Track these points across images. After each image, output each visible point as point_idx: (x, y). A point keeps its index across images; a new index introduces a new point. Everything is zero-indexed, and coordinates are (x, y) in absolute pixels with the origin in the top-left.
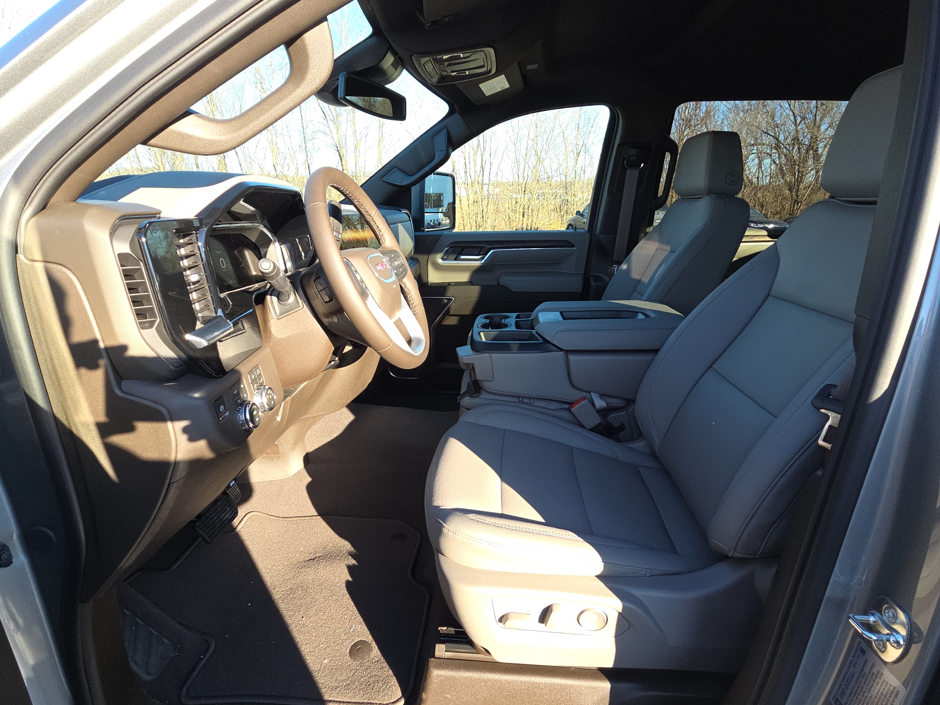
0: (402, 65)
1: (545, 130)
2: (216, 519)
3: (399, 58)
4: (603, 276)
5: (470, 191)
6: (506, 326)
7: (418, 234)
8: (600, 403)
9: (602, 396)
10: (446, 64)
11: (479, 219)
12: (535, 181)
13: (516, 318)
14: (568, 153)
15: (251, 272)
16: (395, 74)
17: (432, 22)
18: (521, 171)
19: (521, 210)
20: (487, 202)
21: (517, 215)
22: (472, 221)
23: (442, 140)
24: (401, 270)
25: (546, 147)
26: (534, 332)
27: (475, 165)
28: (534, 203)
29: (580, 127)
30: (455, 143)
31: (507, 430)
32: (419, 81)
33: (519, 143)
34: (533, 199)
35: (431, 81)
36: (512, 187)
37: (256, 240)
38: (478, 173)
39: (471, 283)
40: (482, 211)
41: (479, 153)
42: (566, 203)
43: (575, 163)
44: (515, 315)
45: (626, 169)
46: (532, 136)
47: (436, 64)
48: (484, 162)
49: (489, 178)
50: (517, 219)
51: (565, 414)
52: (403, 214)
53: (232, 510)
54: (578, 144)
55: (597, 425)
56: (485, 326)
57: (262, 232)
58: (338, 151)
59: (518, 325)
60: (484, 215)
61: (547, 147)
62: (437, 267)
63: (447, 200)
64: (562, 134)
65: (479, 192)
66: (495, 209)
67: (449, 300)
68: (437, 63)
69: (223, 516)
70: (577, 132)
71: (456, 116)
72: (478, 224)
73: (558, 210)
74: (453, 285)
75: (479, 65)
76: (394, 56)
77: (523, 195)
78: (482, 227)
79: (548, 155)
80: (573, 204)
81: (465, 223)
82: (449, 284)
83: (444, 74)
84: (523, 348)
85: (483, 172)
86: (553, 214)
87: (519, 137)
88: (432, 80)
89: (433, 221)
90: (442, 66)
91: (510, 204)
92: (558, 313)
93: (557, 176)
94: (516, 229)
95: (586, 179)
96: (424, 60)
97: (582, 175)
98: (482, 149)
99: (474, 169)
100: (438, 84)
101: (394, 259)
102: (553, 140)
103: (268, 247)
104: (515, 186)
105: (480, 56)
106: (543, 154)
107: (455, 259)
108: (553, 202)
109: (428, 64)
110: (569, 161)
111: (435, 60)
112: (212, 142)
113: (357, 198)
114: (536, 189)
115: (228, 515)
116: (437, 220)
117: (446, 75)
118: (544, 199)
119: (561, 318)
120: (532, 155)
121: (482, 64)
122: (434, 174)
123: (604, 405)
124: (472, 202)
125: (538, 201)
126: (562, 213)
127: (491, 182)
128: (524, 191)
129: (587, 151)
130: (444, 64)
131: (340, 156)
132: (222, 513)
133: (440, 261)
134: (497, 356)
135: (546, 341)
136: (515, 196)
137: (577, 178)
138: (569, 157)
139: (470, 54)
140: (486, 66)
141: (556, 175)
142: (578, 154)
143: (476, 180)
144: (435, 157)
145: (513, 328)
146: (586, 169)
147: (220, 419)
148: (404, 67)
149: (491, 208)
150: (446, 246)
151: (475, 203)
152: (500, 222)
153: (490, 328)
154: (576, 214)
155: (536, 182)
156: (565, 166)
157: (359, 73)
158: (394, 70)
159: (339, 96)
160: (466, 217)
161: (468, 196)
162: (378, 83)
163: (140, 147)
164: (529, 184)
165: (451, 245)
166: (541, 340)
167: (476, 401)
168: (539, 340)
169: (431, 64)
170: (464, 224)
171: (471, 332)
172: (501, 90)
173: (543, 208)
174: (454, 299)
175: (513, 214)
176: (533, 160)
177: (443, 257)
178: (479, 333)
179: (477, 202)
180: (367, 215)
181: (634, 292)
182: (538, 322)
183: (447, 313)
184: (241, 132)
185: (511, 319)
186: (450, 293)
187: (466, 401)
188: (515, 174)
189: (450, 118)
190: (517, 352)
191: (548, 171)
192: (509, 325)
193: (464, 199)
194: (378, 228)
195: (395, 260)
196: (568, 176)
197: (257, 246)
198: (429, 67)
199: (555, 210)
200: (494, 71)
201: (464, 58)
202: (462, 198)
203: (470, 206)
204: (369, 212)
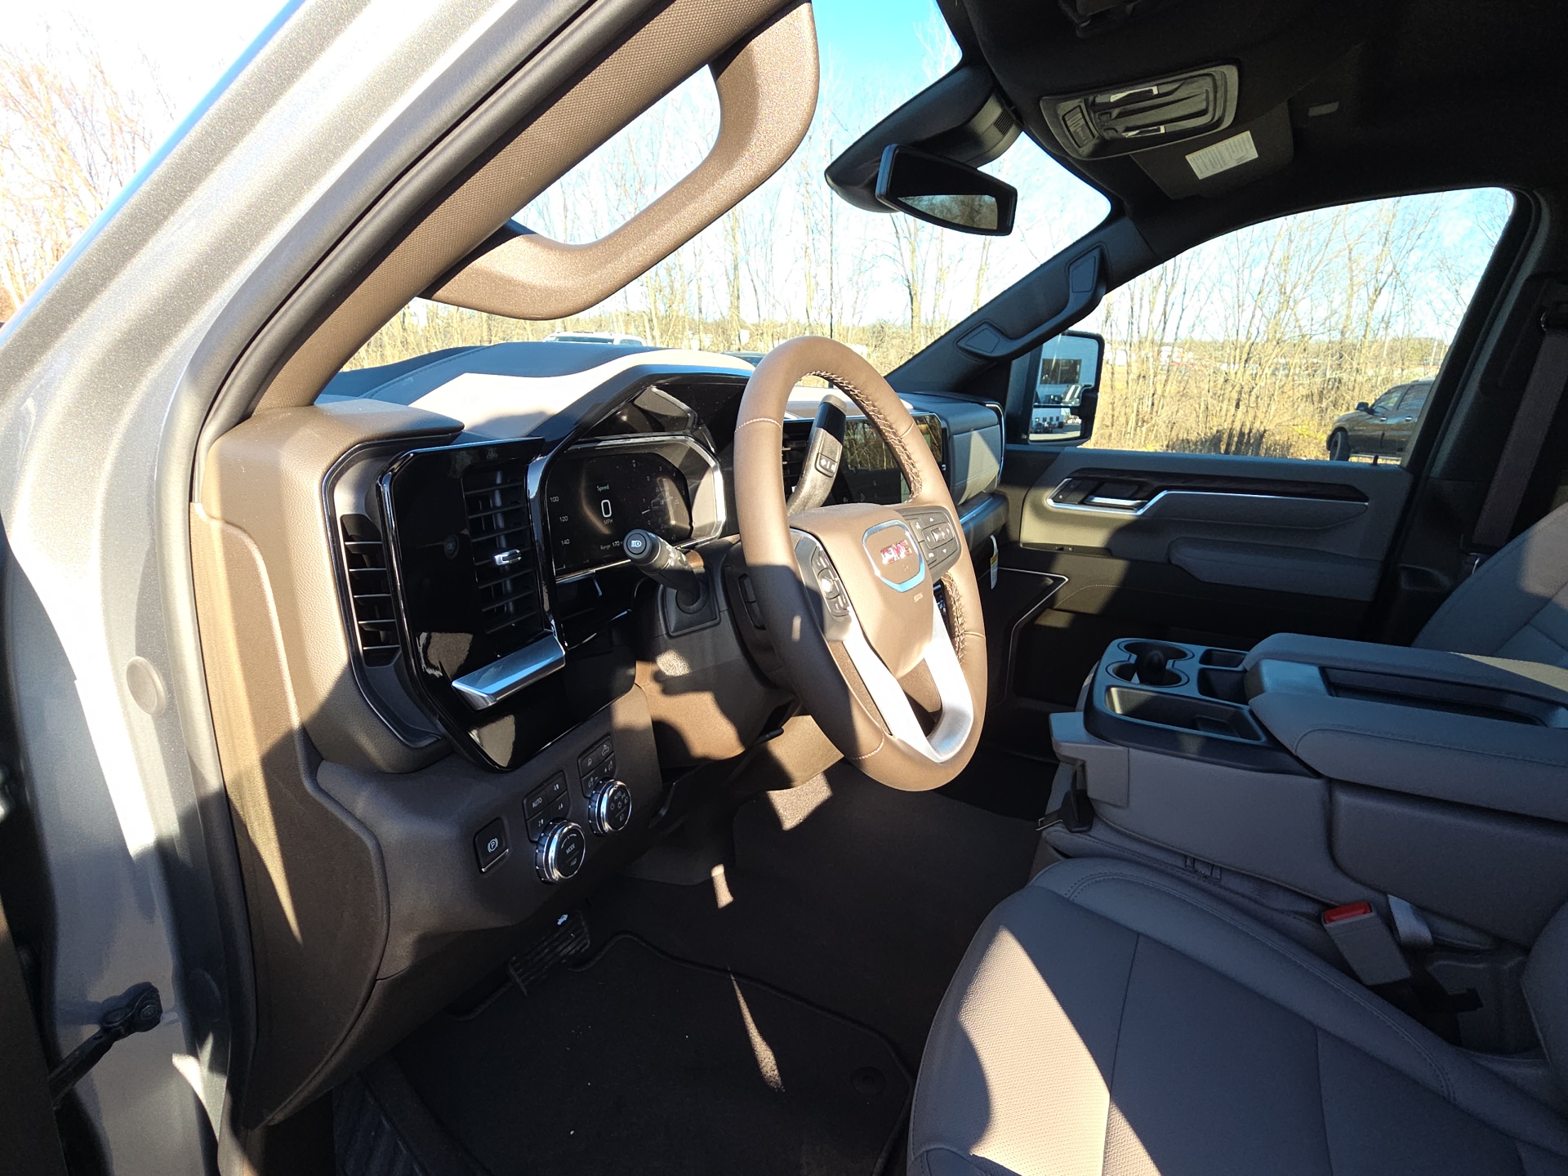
0: (1018, 125)
1: (1309, 245)
2: (548, 953)
3: (1016, 112)
4: (1436, 573)
5: (1134, 357)
6: (1175, 679)
7: (1012, 447)
8: (1409, 924)
9: (1422, 910)
10: (1115, 112)
11: (1146, 408)
12: (1272, 341)
13: (1201, 662)
14: (1355, 289)
15: (669, 519)
16: (1001, 143)
17: (1094, 17)
18: (1245, 322)
19: (1235, 396)
20: (1164, 377)
21: (1225, 406)
22: (1129, 410)
23: (1087, 270)
24: (945, 551)
25: (1306, 277)
26: (1245, 708)
27: (1151, 312)
28: (1263, 384)
29: (1390, 239)
30: (1111, 277)
31: (1147, 937)
32: (1048, 153)
33: (1247, 272)
34: (1264, 376)
35: (1077, 152)
36: (1220, 353)
37: (680, 466)
38: (1155, 324)
39: (1107, 551)
40: (1153, 395)
41: (1163, 288)
42: (1337, 384)
43: (1366, 308)
44: (1199, 650)
45: (1543, 333)
46: (1278, 256)
47: (1092, 115)
48: (1170, 304)
49: (1176, 334)
50: (1223, 412)
51: (1304, 927)
52: (988, 412)
53: (579, 939)
54: (1381, 269)
55: (1395, 983)
56: (1124, 672)
57: (691, 451)
58: (909, 287)
59: (1205, 683)
60: (1156, 402)
61: (1309, 278)
62: (1042, 513)
63: (1086, 378)
64: (1347, 251)
65: (1151, 360)
66: (1179, 392)
67: (1058, 581)
68: (1095, 112)
69: (561, 948)
70: (1381, 247)
71: (1126, 223)
72: (1141, 416)
73: (1316, 398)
74: (1069, 553)
75: (1195, 109)
76: (1002, 106)
77: (1242, 369)
78: (1148, 423)
79: (1309, 292)
80: (1351, 387)
81: (1116, 414)
82: (1062, 548)
83: (1109, 135)
84: (1212, 751)
85: (1165, 323)
86: (1302, 405)
87: (1249, 259)
88: (1080, 150)
89: (1048, 420)
90: (1104, 118)
91: (1212, 384)
92: (1314, 671)
93: (1323, 333)
94: (1218, 431)
95: (1389, 338)
96: (1066, 106)
97: (1382, 332)
98: (1169, 283)
99: (1148, 322)
100: (1091, 159)
101: (935, 527)
102: (1324, 264)
103: (701, 477)
104: (1228, 349)
105: (1200, 87)
106: (1296, 291)
107: (1082, 503)
108: (1306, 382)
109: (1073, 116)
110: (1354, 304)
111: (1092, 107)
112: (547, 293)
113: (870, 398)
114: (1274, 356)
115: (570, 948)
116: (1058, 419)
117: (1112, 138)
118: (1287, 376)
119: (1320, 686)
120: (1273, 292)
121: (1203, 106)
122: (1063, 335)
123: (1425, 933)
124: (1135, 377)
125: (1274, 378)
126: (1324, 405)
127: (1178, 341)
128: (1246, 361)
129: (1399, 284)
130: (1110, 114)
131: (910, 294)
132: (561, 944)
133: (1049, 503)
134: (1143, 758)
135: (1276, 745)
136: (1224, 367)
137: (1370, 337)
138: (1355, 296)
139: (1175, 86)
140: (1211, 109)
141: (1321, 330)
142: (1378, 292)
143: (1149, 338)
144: (1067, 302)
145: (1190, 690)
146: (1392, 320)
147: (483, 870)
148: (1022, 127)
149: (1172, 388)
150: (1067, 475)
151: (1141, 380)
152: (1185, 415)
153: (1136, 679)
154: (1357, 409)
155: (1275, 343)
156: (1344, 313)
157: (920, 145)
158: (1000, 135)
159: (877, 191)
160: (1120, 403)
161: (1129, 365)
162: (963, 164)
163: (417, 304)
164: (1260, 347)
165: (1076, 475)
166: (1264, 739)
167: (1080, 840)
168: (1258, 739)
169: (1080, 115)
170: (1113, 416)
171: (1092, 675)
172: (1236, 165)
173: (1283, 392)
174: (1067, 580)
175: (1215, 402)
176: (1273, 302)
177: (1058, 495)
178: (1108, 689)
179: (1144, 377)
180: (889, 432)
181: (1526, 624)
182: (1260, 690)
183: (1050, 605)
184: (605, 271)
185: (1190, 662)
186: (1062, 568)
187: (1056, 833)
188: (1230, 327)
189: (1112, 227)
190: (1196, 756)
191: (1302, 323)
192: (1184, 679)
193: (1121, 370)
194: (910, 459)
195: (936, 531)
196: (1349, 332)
197: (683, 475)
198: (1076, 123)
199: (1309, 397)
200: (1228, 121)
201: (1159, 96)
202: (1117, 369)
203: (1130, 384)
204: (894, 426)
